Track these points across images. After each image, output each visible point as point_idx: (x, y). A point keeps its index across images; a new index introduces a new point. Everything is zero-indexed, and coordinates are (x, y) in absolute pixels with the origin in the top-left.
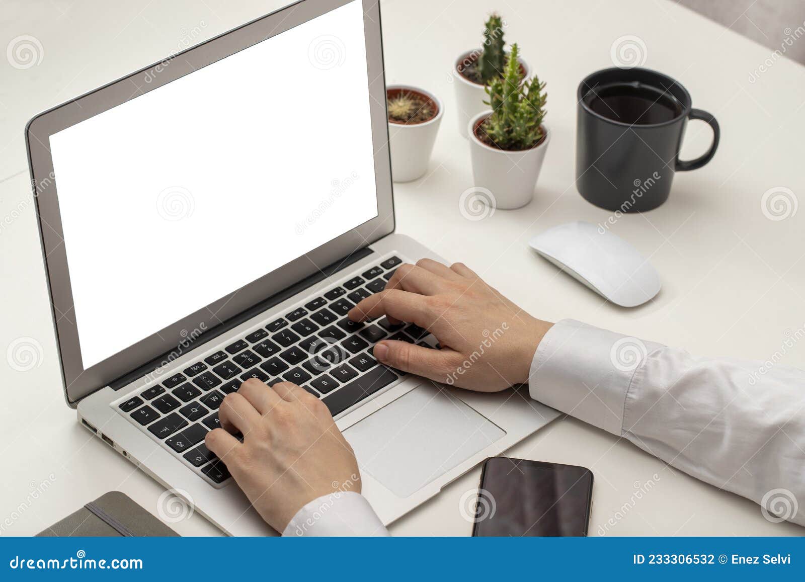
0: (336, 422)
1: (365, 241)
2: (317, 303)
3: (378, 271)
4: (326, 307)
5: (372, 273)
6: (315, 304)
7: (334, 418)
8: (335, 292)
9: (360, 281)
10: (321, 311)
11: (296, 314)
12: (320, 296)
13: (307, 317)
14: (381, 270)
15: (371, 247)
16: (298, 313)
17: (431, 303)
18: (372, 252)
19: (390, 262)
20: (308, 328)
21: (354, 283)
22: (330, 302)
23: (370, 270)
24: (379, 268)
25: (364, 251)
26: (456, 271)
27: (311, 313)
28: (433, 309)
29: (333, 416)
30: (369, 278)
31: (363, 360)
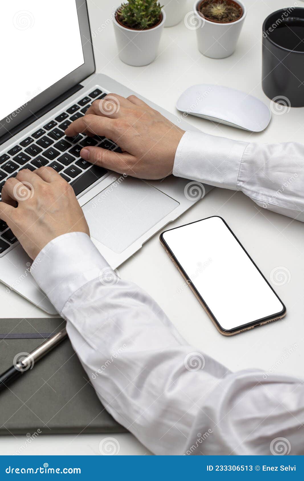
0: (78, 200)
1: (77, 80)
2: (51, 125)
3: (88, 100)
4: (57, 127)
5: (84, 101)
6: (50, 125)
7: (77, 197)
8: (62, 117)
9: (77, 108)
10: (54, 130)
11: (38, 134)
12: (52, 120)
13: (46, 135)
14: (89, 99)
15: (81, 84)
16: (39, 132)
17: (116, 124)
18: (83, 87)
19: (95, 93)
20: (47, 143)
21: (73, 109)
22: (59, 124)
23: (83, 100)
24: (88, 98)
25: (77, 87)
26: (131, 101)
27: (48, 132)
28: (117, 129)
29: (76, 196)
30: (82, 105)
31: (84, 161)
